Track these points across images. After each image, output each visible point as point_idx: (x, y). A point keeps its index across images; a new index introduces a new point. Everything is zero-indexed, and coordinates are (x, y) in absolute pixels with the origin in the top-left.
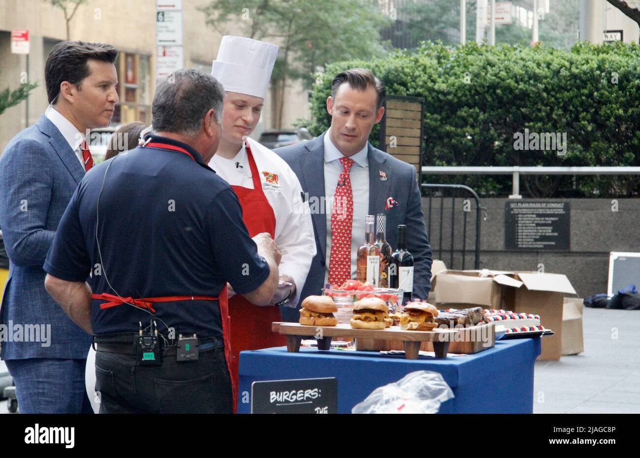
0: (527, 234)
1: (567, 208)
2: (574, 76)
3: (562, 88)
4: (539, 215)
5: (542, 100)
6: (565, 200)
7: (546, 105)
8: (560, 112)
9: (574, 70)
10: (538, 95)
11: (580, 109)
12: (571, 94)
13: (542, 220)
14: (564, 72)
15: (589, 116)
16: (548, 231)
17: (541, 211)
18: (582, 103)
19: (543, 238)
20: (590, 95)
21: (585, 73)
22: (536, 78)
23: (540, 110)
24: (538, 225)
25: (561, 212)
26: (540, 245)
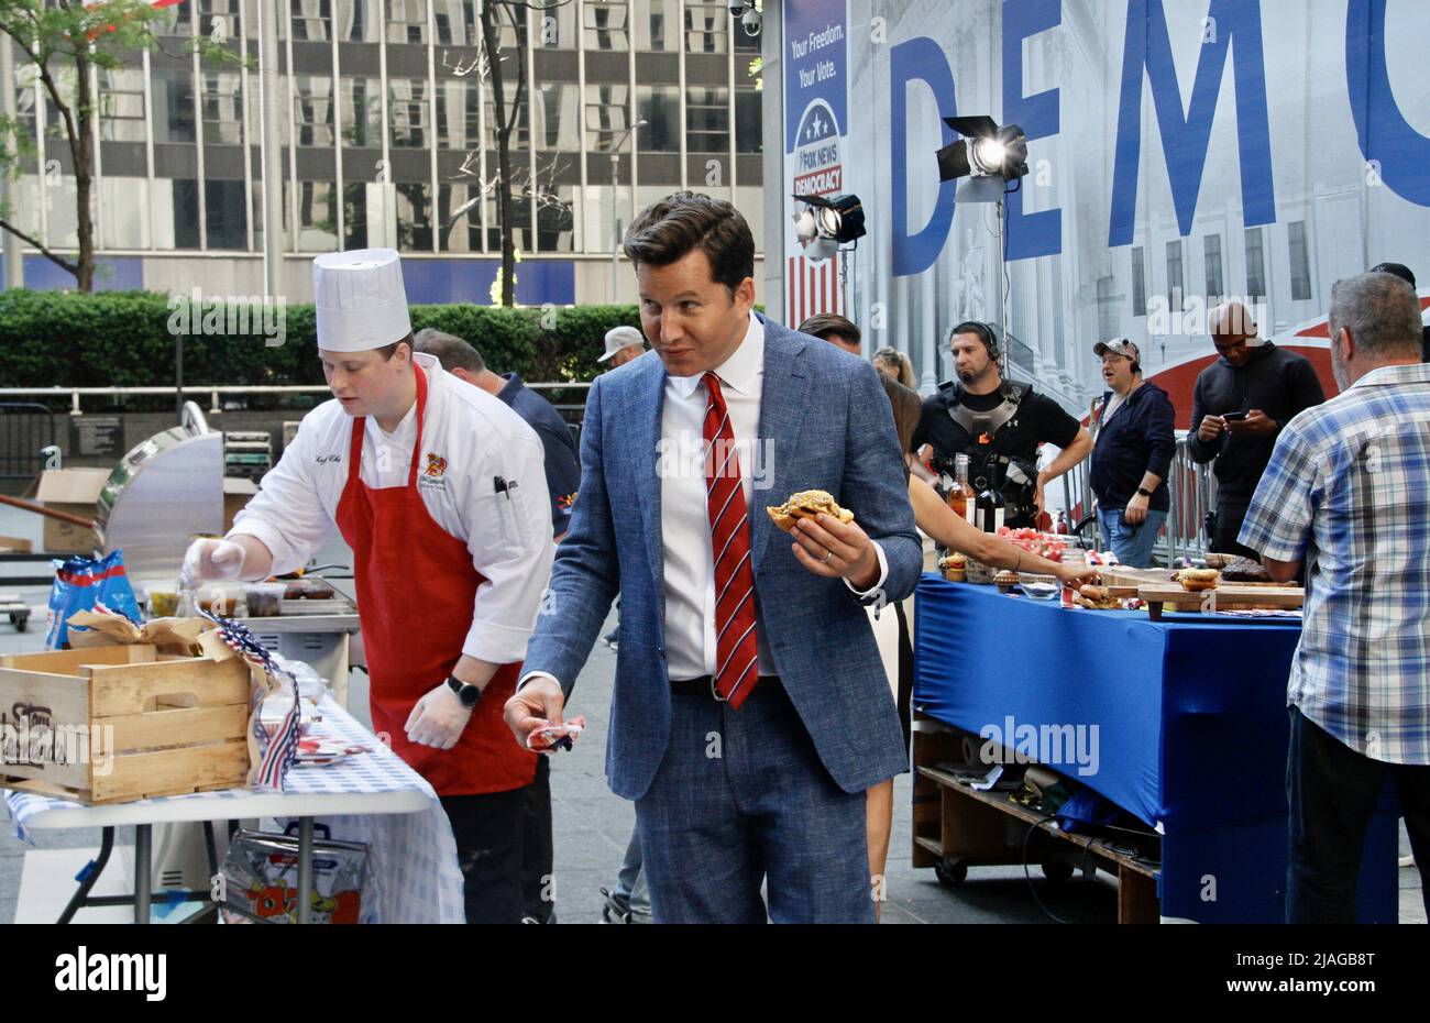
0: (88, 442)
1: (121, 421)
2: (120, 316)
3: (111, 326)
4: (98, 427)
5: (95, 334)
6: (120, 415)
7: (99, 338)
8: (111, 344)
9: (121, 311)
10: (92, 330)
11: (127, 342)
12: (120, 329)
13: (101, 432)
14: (113, 313)
15: (135, 347)
16: (106, 440)
17: (99, 424)
18: (128, 338)
19: (102, 446)
20: (135, 331)
21: (130, 313)
22: (90, 317)
23: (94, 343)
24: (98, 435)
25: (117, 424)
26: (100, 451)
